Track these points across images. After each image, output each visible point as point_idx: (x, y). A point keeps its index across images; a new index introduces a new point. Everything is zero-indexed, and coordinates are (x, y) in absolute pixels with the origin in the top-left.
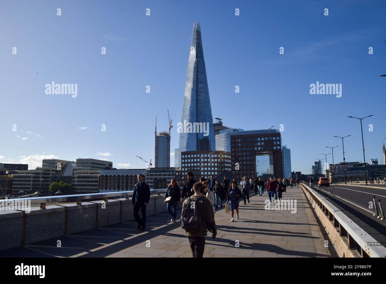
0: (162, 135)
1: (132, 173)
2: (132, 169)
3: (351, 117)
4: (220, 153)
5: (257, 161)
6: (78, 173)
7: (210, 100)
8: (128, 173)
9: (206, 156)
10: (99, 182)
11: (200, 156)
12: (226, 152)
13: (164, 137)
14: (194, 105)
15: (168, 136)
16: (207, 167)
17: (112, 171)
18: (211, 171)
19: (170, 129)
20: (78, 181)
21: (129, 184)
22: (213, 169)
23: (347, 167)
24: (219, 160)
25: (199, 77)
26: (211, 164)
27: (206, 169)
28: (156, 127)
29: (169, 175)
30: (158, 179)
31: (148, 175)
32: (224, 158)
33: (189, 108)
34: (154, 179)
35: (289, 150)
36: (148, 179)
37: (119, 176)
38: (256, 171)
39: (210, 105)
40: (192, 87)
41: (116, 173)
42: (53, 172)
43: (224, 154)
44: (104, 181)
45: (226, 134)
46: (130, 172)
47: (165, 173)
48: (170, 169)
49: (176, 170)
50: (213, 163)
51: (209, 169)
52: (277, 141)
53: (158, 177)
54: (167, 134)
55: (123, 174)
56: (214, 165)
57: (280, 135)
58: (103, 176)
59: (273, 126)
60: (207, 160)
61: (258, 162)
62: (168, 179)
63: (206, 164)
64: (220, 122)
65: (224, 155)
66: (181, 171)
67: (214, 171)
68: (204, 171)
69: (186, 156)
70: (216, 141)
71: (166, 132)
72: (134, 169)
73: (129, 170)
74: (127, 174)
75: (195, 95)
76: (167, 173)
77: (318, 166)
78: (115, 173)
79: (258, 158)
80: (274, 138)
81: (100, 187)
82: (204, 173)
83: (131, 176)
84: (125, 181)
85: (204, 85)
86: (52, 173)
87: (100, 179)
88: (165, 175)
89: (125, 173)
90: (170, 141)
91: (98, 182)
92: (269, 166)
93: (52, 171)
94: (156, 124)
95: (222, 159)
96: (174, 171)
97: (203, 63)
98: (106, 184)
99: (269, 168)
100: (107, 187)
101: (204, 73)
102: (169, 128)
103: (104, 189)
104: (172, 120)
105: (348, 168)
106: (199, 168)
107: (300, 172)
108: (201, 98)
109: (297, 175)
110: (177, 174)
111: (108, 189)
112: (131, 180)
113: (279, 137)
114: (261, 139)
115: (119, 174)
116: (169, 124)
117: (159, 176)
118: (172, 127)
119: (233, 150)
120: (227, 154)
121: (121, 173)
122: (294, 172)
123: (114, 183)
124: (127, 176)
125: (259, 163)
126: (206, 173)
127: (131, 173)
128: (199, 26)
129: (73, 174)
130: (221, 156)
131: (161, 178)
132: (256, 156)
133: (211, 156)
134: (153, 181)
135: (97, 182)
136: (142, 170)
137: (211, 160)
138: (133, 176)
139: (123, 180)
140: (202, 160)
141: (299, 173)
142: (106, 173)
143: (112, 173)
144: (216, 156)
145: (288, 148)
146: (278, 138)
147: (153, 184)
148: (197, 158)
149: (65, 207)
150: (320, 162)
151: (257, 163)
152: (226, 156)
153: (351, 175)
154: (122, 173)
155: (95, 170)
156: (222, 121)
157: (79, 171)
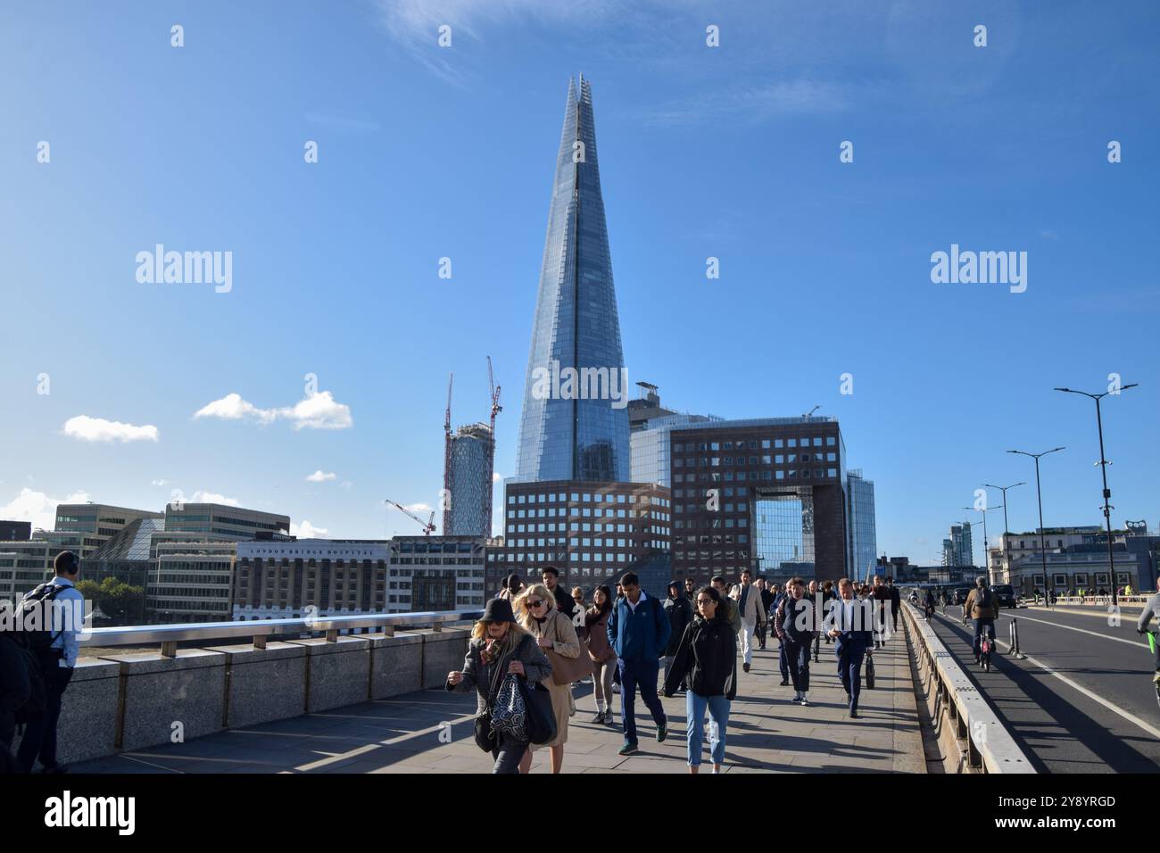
0: (466, 436)
1: (341, 552)
2: (344, 541)
3: (1067, 390)
4: (636, 490)
5: (759, 518)
6: (167, 552)
7: (617, 323)
8: (329, 552)
9: (587, 498)
10: (234, 583)
11: (569, 498)
12: (655, 486)
13: (474, 440)
14: (568, 337)
15: (487, 440)
16: (592, 534)
17: (277, 545)
18: (604, 550)
19: (493, 416)
20: (165, 578)
21: (333, 591)
22: (610, 543)
23: (1060, 543)
24: (632, 514)
25: (583, 248)
26: (604, 527)
27: (586, 542)
28: (448, 410)
29: (465, 561)
30: (427, 574)
31: (394, 561)
32: (650, 508)
33: (550, 347)
34: (413, 575)
35: (870, 486)
36: (394, 573)
37: (299, 562)
38: (756, 553)
39: (619, 340)
40: (562, 281)
41: (291, 552)
42: (88, 548)
43: (650, 494)
44: (250, 578)
45: (665, 432)
46: (335, 549)
47: (452, 555)
48: (467, 542)
49: (488, 543)
50: (610, 523)
51: (598, 543)
52: (825, 449)
53: (427, 567)
54: (483, 431)
55: (312, 556)
56: (616, 530)
57: (838, 429)
58: (245, 561)
59: (818, 407)
60: (592, 513)
61: (764, 521)
62: (460, 576)
63: (586, 527)
64: (651, 395)
65: (649, 497)
66: (506, 550)
67: (616, 550)
68: (580, 550)
69: (522, 500)
70: (633, 454)
71: (481, 427)
72: (350, 541)
73: (334, 543)
74: (325, 555)
75: (571, 307)
76: (456, 555)
77: (961, 539)
78: (287, 552)
79: (764, 508)
80: (818, 442)
81: (236, 599)
82: (580, 557)
83: (340, 563)
84: (317, 580)
85: (599, 273)
86: (84, 551)
87: (238, 571)
88: (451, 562)
89: (321, 552)
90: (495, 454)
91: (231, 581)
92: (800, 535)
93: (85, 544)
94: (450, 398)
95: (644, 509)
96: (481, 548)
97: (597, 204)
98: (257, 589)
99: (800, 543)
100: (259, 601)
101: (602, 238)
102: (490, 412)
103: (247, 606)
104: (499, 388)
105: (1065, 546)
106: (562, 540)
107: (906, 559)
108: (588, 315)
109: (895, 567)
110: (491, 557)
111: (261, 607)
112: (340, 575)
113: (833, 439)
114: (772, 444)
115: (299, 556)
116: (491, 401)
117: (430, 563)
118: (500, 408)
119: (679, 479)
120: (660, 492)
121: (305, 552)
122: (885, 558)
123: (284, 585)
124: (326, 562)
125: (768, 527)
126: (586, 557)
127: (338, 553)
128: (586, 89)
129: (153, 554)
130: (638, 500)
131: (437, 572)
132: (754, 500)
133: (604, 499)
134: (410, 579)
135: (228, 582)
136: (376, 544)
137: (604, 513)
138: (345, 562)
139: (312, 575)
140: (575, 513)
141: (901, 562)
142: (258, 551)
143: (276, 552)
144: (621, 499)
145: (866, 477)
146: (831, 441)
147: (409, 592)
148: (557, 505)
149: (122, 663)
150: (968, 526)
151: (759, 526)
152: (655, 501)
153: (1078, 570)
154: (308, 552)
155: (221, 541)
156: (659, 393)
157: (170, 543)
